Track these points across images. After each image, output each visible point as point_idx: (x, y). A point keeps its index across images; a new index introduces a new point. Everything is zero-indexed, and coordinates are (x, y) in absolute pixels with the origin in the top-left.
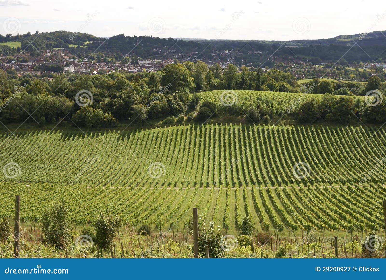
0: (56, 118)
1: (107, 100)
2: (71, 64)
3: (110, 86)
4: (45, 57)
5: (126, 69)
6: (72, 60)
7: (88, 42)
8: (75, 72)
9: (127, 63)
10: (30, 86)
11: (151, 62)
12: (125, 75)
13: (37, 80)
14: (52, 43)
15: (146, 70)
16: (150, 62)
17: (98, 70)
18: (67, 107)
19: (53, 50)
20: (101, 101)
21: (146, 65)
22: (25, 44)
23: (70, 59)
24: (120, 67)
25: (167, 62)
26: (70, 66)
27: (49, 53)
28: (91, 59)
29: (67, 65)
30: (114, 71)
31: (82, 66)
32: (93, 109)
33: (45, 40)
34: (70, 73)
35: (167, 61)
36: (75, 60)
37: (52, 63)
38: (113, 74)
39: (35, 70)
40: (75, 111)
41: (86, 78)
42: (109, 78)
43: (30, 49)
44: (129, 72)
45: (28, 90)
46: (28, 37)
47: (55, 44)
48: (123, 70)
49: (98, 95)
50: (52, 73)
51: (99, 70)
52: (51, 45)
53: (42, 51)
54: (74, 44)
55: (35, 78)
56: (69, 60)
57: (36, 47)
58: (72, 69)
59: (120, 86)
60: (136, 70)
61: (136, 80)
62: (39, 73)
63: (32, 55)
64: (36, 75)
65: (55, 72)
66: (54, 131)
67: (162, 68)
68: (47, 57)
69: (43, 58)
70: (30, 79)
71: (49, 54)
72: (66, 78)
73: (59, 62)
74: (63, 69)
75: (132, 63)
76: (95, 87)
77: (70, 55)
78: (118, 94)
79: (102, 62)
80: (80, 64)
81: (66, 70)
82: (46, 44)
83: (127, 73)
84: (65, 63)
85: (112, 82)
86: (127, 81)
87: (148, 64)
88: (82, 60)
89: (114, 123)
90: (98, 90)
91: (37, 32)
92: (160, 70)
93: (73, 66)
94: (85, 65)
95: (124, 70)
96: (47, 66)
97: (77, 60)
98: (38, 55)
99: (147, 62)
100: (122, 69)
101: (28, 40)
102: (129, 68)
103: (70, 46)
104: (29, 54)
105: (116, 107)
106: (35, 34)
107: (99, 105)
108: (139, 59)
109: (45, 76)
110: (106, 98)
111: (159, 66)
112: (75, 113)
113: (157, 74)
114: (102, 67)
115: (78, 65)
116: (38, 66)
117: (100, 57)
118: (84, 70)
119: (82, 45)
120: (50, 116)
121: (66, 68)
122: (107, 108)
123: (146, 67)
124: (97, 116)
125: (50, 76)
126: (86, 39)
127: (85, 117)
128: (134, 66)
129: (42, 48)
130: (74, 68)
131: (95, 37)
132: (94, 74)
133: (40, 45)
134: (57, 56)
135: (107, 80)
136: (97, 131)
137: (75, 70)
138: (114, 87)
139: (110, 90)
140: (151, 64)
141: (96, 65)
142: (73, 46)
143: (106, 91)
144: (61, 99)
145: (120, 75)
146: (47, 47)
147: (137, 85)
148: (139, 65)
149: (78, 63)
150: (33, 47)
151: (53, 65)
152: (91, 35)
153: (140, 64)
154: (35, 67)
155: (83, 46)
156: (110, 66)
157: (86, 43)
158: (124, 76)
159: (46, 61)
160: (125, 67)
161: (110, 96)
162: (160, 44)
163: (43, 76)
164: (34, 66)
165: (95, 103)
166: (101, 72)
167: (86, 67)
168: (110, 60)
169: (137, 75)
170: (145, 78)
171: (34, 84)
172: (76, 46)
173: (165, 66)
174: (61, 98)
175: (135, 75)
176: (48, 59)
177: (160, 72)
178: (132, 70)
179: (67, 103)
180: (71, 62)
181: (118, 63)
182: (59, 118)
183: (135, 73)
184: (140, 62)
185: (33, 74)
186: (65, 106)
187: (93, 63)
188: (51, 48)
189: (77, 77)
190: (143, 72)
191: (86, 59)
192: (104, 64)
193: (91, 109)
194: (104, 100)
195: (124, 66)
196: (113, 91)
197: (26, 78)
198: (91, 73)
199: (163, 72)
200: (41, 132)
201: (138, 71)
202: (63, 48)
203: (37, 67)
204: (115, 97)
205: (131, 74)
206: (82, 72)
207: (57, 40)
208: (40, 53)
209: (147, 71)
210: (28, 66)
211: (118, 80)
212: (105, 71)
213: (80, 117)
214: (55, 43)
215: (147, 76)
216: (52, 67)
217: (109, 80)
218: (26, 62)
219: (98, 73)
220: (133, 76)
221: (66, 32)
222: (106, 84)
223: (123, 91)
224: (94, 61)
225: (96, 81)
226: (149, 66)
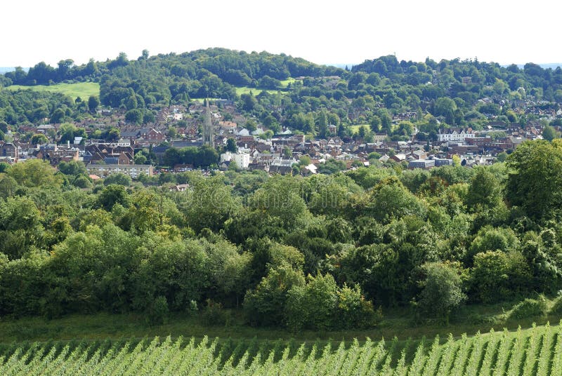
0: (199, 302)
1: (348, 249)
2: (242, 145)
3: (358, 207)
4: (167, 125)
5: (401, 156)
6: (245, 132)
7: (292, 81)
8: (254, 166)
9: (406, 140)
10: (123, 209)
11: (477, 135)
12: (398, 173)
13: (146, 191)
14: (189, 83)
15: (462, 158)
16: (471, 136)
17: (321, 161)
18: (232, 270)
19: (190, 105)
20: (329, 251)
21: (460, 145)
22: (112, 87)
23: (240, 129)
24: (384, 152)
25: (524, 135)
26: (241, 150)
27: (178, 112)
28: (300, 129)
29: (231, 148)
30: (367, 163)
31: (275, 149)
32: (306, 275)
33: (167, 75)
34: (237, 171)
35: (521, 131)
36: (254, 133)
37: (187, 141)
38: (364, 174)
39: (138, 162)
40: (252, 282)
41: (284, 184)
42: (352, 183)
43: (125, 102)
44: (413, 166)
45: (118, 219)
46: (120, 68)
47: (195, 87)
48: (393, 161)
49: (320, 234)
50: (187, 171)
51: (323, 160)
52: (183, 89)
53: (158, 109)
54: (252, 86)
55: (140, 184)
56: (236, 132)
57: (143, 95)
58: (243, 158)
59: (385, 207)
60: (430, 159)
61: (433, 190)
62: (149, 171)
63: (131, 118)
64: (141, 176)
65: (195, 167)
66: (193, 340)
67: (509, 152)
68: (174, 125)
69: (162, 126)
70: (126, 188)
71: (179, 117)
72: (226, 183)
73: (208, 138)
74: (220, 159)
75: (420, 138)
76: (312, 211)
77: (240, 118)
78: (380, 230)
79: (333, 136)
80: (269, 142)
81: (227, 163)
82: (171, 88)
83: (405, 167)
84: (225, 140)
85: (363, 197)
86: (407, 194)
87: (469, 141)
88: (275, 132)
89: (368, 314)
90: (321, 218)
91: (145, 53)
92: (501, 159)
93: (249, 150)
94: (282, 147)
95: (397, 160)
96: (173, 151)
97: (259, 131)
98: (147, 119)
99: (464, 136)
100: (392, 156)
101: (119, 76)
102: (412, 154)
103: (240, 91)
104: (123, 117)
105: (375, 270)
106: (140, 58)
107: (323, 265)
108: (442, 127)
109: (168, 180)
110: (343, 242)
111: (500, 149)
112: (254, 288)
113: (492, 171)
114: (333, 153)
115: (262, 148)
116: (147, 151)
117: (326, 122)
118: (278, 161)
119: (272, 88)
120: (182, 294)
121: (228, 156)
122: (349, 272)
123: (461, 151)
124: (317, 296)
125: (182, 180)
126: (286, 71)
127: (284, 298)
128: (427, 149)
129: (159, 98)
130: (252, 155)
131: (312, 65)
132: (309, 172)
133: (155, 90)
134: (202, 120)
135: (344, 189)
136: (318, 340)
137: (255, 161)
138: (369, 210)
139: (357, 219)
140: (478, 141)
141: (315, 145)
142: (247, 92)
143: (344, 223)
144: (212, 246)
145: (384, 174)
146: (174, 95)
147: (435, 205)
148: (439, 144)
149: (262, 141)
150: (134, 95)
151: (191, 148)
152: (300, 60)
153: (444, 142)
154: (139, 155)
155: (276, 92)
156: (356, 148)
157: (285, 83)
158: (395, 177)
159: (170, 135)
160: (399, 150)
161: (355, 235)
162: (500, 81)
163: (163, 180)
164: (136, 151)
165: (313, 257)
166: (330, 165)
167: (285, 151)
168: (355, 129)
169: (434, 173)
170: (457, 182)
171: (135, 205)
172: (256, 92)
173: (518, 146)
174: (214, 242)
175: (428, 174)
176: (176, 130)
177: (501, 166)
178: (420, 160)
179: (231, 259)
180: (241, 138)
181: (378, 141)
182: (208, 300)
183: (428, 169)
184: (443, 137)
185: (134, 172)
186: (226, 267)
187: (307, 141)
188: (184, 98)
189: (260, 180)
190: (453, 164)
191: (284, 130)
192: (338, 143)
193: (300, 274)
194: (339, 249)
195: (398, 148)
196: (365, 222)
197: (114, 186)
198: (299, 170)
199: (512, 166)
200: (156, 340)
201: (437, 164)
202: (219, 96)
203: (144, 154)
204: (370, 238)
205: (417, 171)
206: (273, 168)
207: (200, 76)
208: (154, 113)
209: (464, 163)
210: (120, 149)
211: (379, 189)
212: (341, 163)
213: (268, 299)
214: (197, 82)
215: (465, 177)
216: (188, 153)
217: (351, 189)
218: (114, 138)
219: (319, 170)
220: (424, 177)
221: (228, 50)
222: (343, 203)
223: (394, 222)
224: (310, 135)
225: (314, 193)
226: (469, 149)
